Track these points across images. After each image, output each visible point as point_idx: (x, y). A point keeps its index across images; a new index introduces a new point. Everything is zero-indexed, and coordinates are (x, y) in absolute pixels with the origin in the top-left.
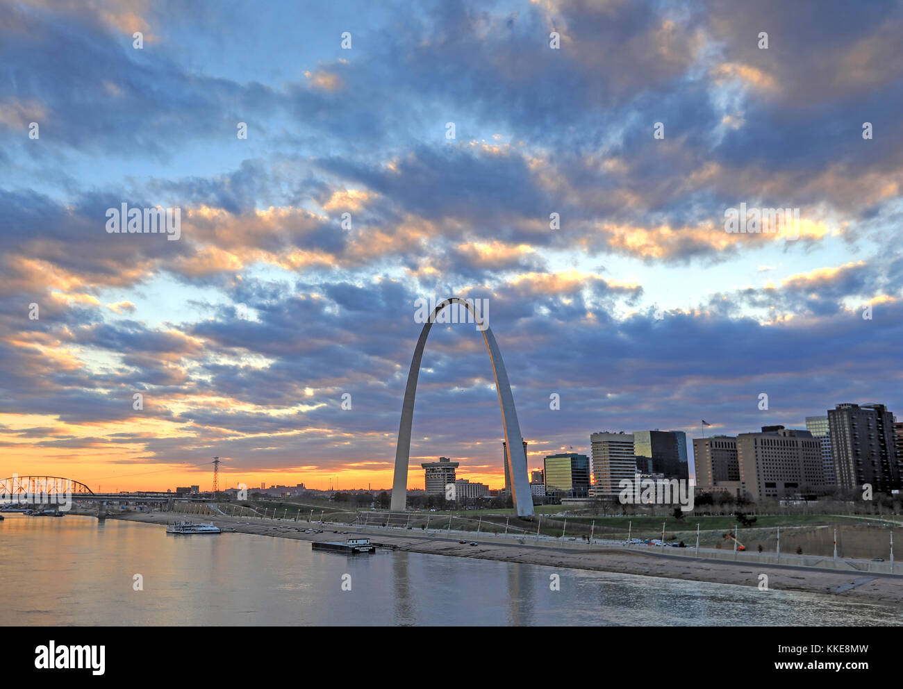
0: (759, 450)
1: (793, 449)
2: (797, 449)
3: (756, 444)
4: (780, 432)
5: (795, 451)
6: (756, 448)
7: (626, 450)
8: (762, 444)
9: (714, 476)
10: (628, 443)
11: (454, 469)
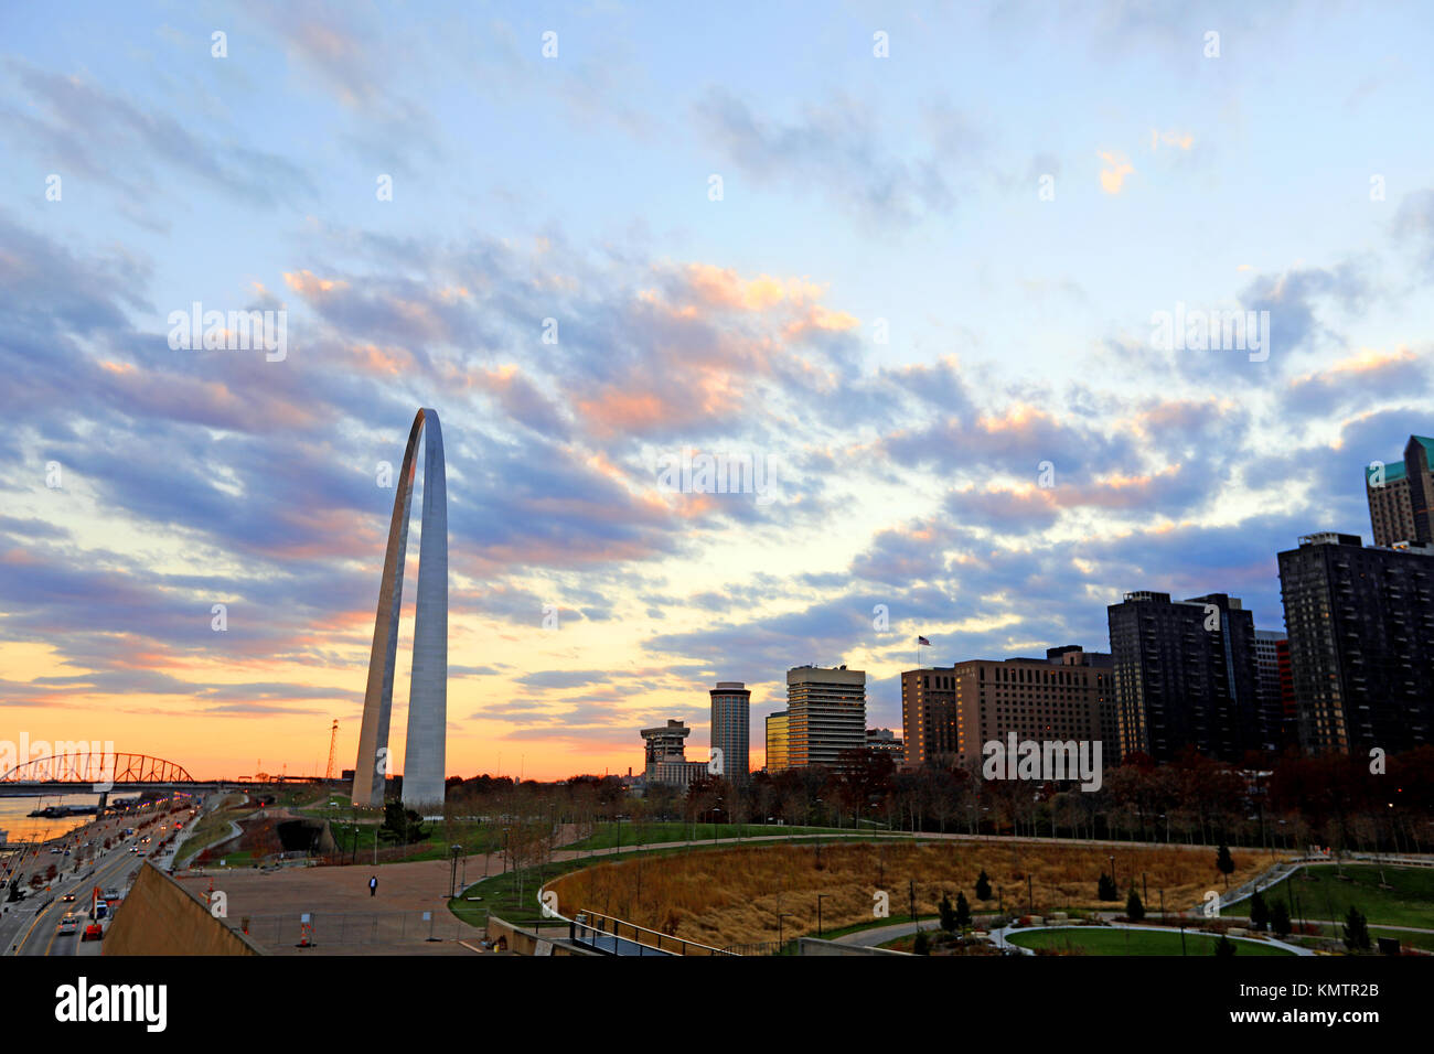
0: (990, 691)
1: (1077, 690)
2: (1085, 690)
3: (982, 677)
4: (1067, 657)
5: (1081, 694)
6: (982, 686)
7: (847, 698)
8: (998, 678)
9: (927, 744)
10: (853, 686)
11: (682, 739)
